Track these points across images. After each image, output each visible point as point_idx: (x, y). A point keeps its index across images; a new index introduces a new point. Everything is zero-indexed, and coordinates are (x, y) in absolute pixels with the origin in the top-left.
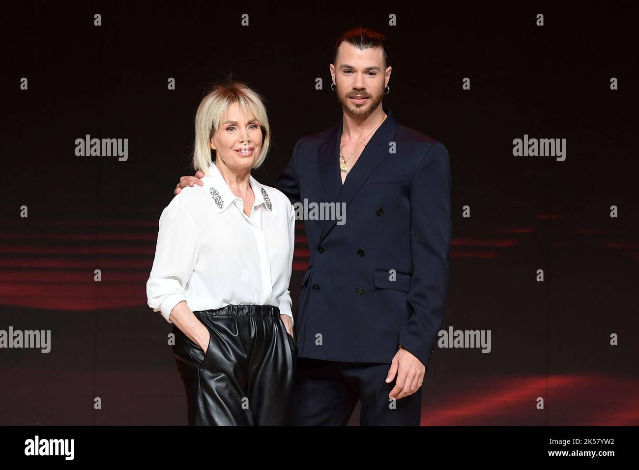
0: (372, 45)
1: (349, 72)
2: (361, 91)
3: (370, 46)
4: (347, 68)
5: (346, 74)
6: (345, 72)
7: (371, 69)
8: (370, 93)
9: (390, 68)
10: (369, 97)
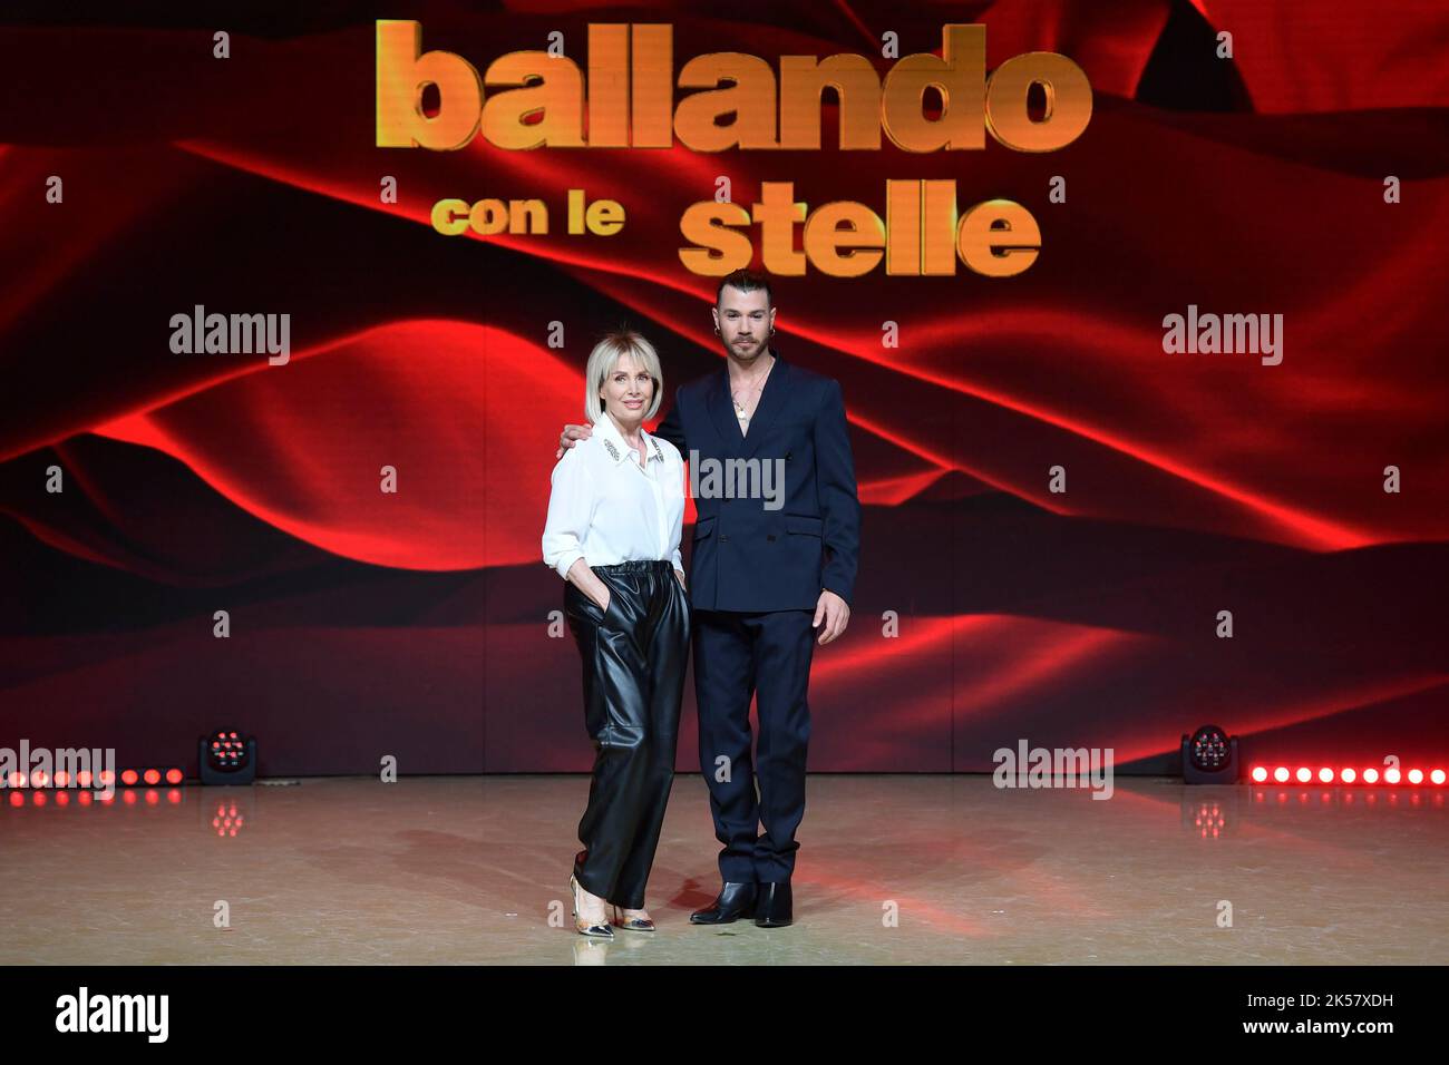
0: (755, 288)
1: (734, 316)
2: (746, 336)
4: (731, 313)
5: (730, 318)
10: (754, 342)
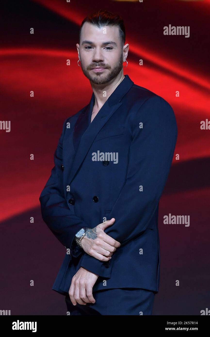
0: (108, 24)
1: (90, 48)
2: (99, 63)
3: (107, 24)
4: (88, 44)
5: (87, 50)
6: (86, 48)
7: (107, 43)
8: (107, 64)
9: (127, 45)
10: (108, 68)
